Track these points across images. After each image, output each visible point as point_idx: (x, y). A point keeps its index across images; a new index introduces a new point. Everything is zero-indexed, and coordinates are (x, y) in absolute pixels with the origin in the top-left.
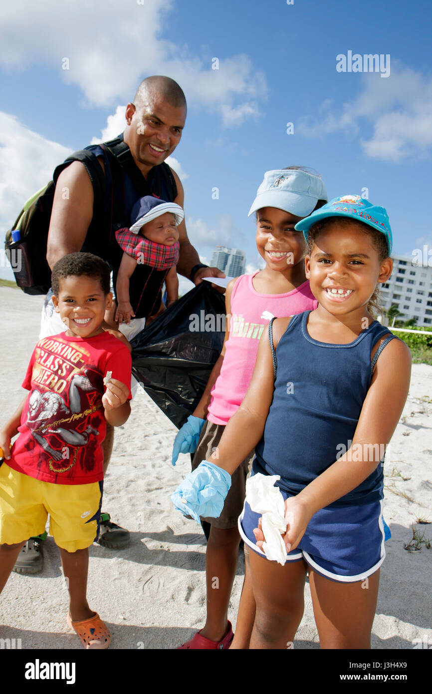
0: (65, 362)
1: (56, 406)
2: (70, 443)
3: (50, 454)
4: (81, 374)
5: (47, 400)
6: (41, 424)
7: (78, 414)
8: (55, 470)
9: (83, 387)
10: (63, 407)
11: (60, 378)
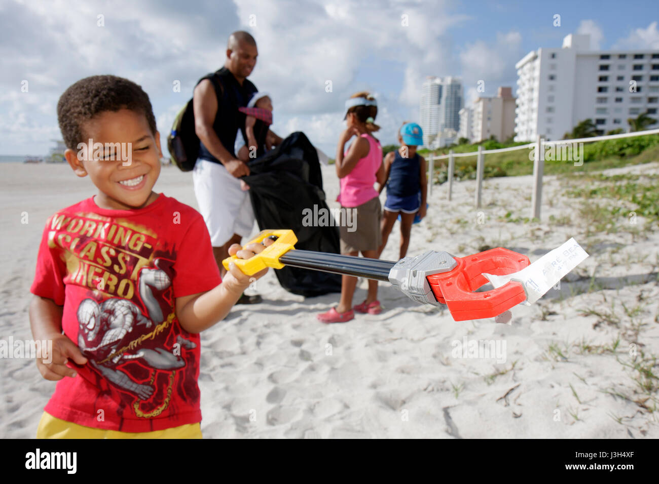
0: (120, 252)
1: (129, 319)
2: (160, 367)
3: (133, 393)
4: (151, 266)
5: (111, 312)
6: (110, 350)
7: (161, 323)
8: (146, 416)
9: (159, 285)
10: (139, 317)
11: (120, 277)
